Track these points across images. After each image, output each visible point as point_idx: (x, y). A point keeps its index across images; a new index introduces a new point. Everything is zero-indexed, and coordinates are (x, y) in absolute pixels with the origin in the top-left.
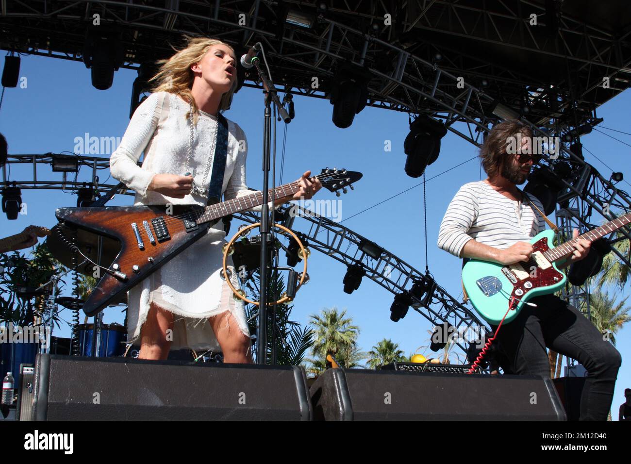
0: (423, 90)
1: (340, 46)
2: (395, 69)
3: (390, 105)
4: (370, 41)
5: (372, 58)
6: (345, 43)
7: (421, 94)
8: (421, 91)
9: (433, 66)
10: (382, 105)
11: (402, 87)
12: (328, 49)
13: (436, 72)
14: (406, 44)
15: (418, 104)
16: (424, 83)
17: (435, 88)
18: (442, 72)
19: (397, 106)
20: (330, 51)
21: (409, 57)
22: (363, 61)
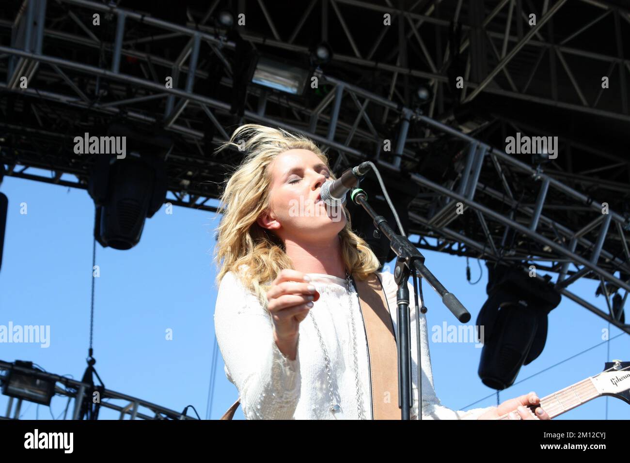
0: (512, 217)
1: (354, 130)
2: (460, 175)
3: (438, 243)
4: (412, 122)
5: (414, 154)
6: (363, 125)
7: (509, 225)
8: (509, 218)
9: (534, 171)
10: (423, 242)
11: (473, 212)
12: (332, 135)
13: (540, 182)
14: (469, 124)
15: (503, 244)
16: (514, 204)
17: (539, 215)
18: (551, 183)
19: (451, 245)
20: (336, 139)
21: (487, 153)
22: (398, 160)
